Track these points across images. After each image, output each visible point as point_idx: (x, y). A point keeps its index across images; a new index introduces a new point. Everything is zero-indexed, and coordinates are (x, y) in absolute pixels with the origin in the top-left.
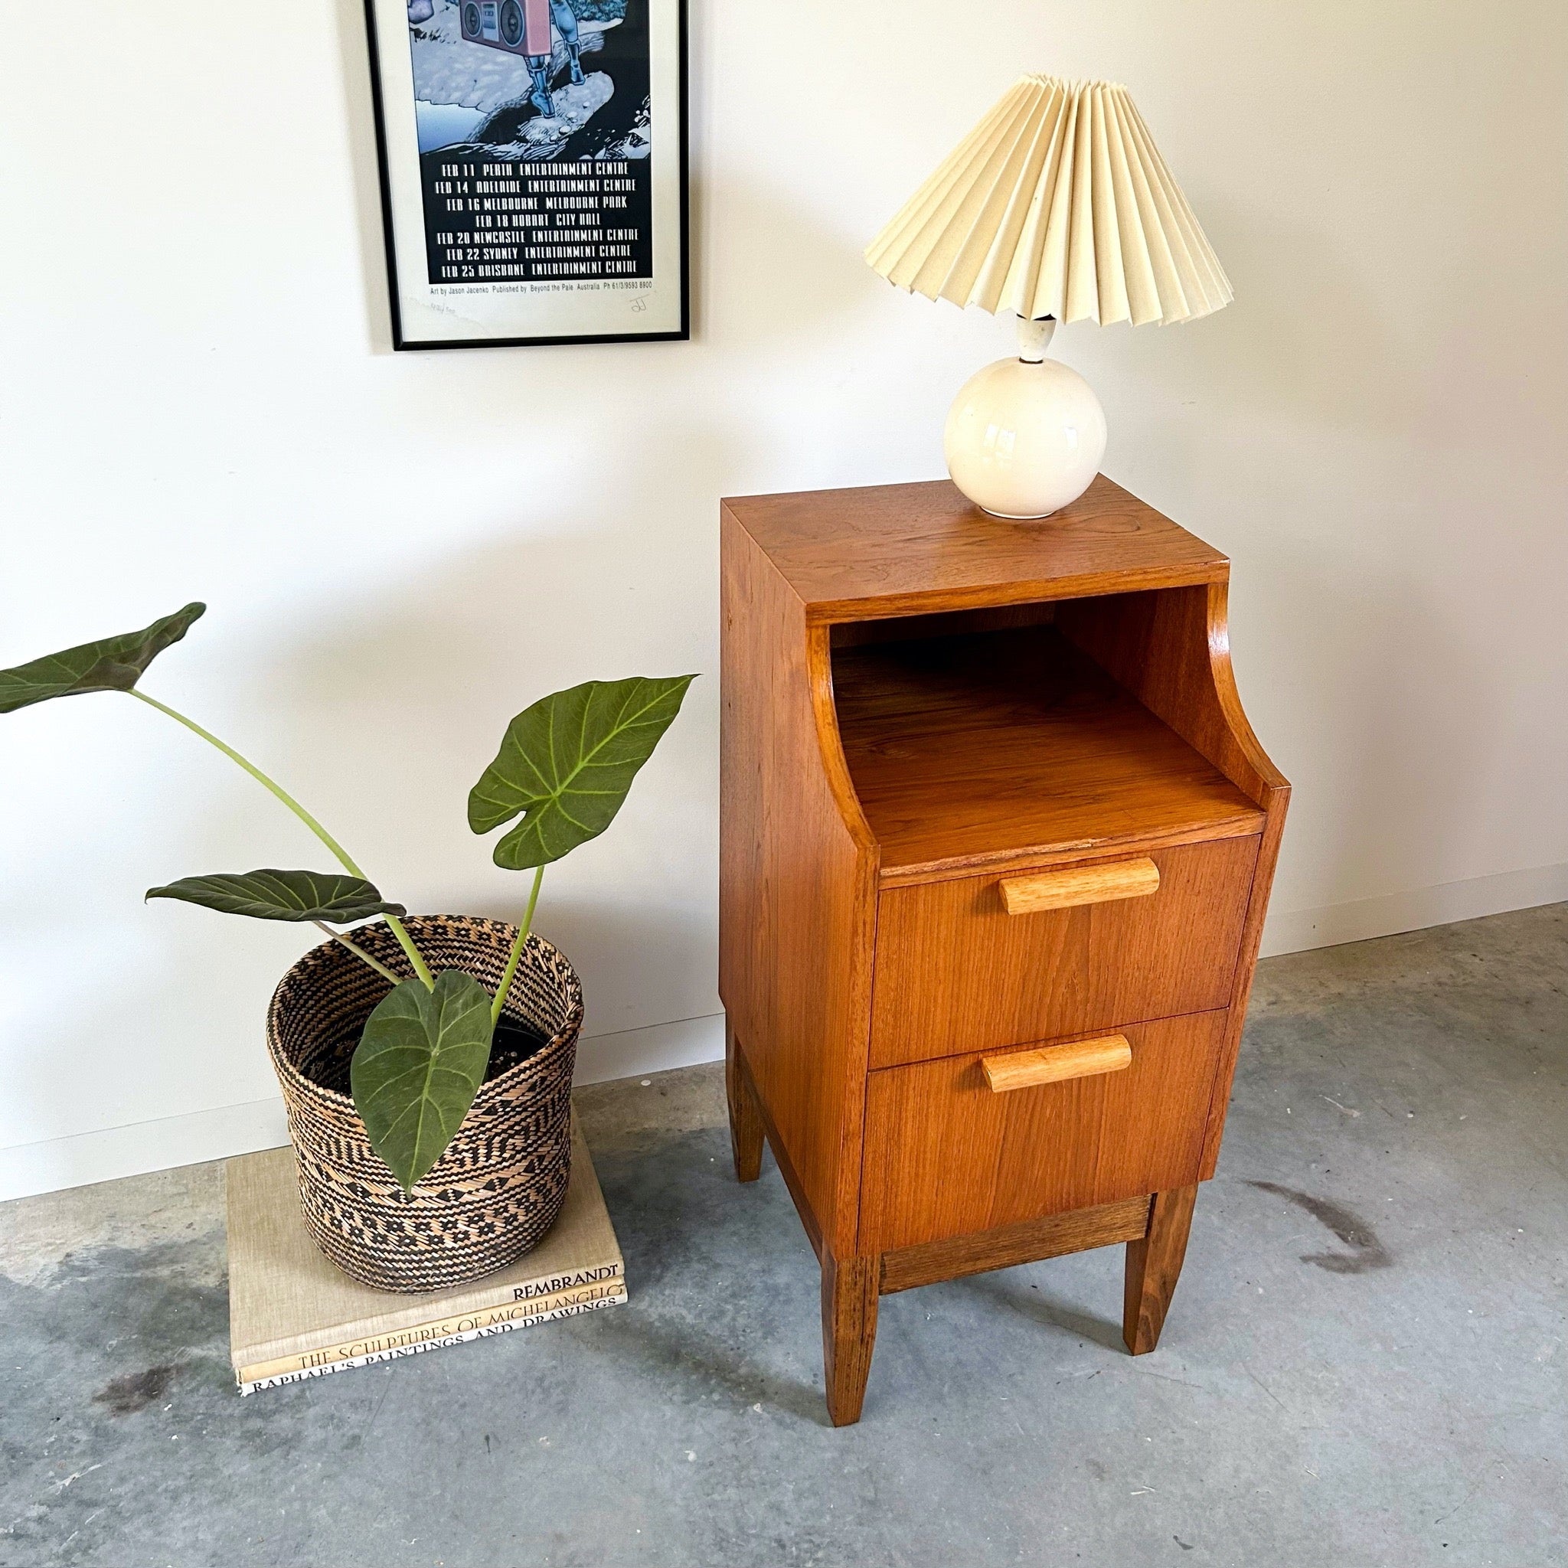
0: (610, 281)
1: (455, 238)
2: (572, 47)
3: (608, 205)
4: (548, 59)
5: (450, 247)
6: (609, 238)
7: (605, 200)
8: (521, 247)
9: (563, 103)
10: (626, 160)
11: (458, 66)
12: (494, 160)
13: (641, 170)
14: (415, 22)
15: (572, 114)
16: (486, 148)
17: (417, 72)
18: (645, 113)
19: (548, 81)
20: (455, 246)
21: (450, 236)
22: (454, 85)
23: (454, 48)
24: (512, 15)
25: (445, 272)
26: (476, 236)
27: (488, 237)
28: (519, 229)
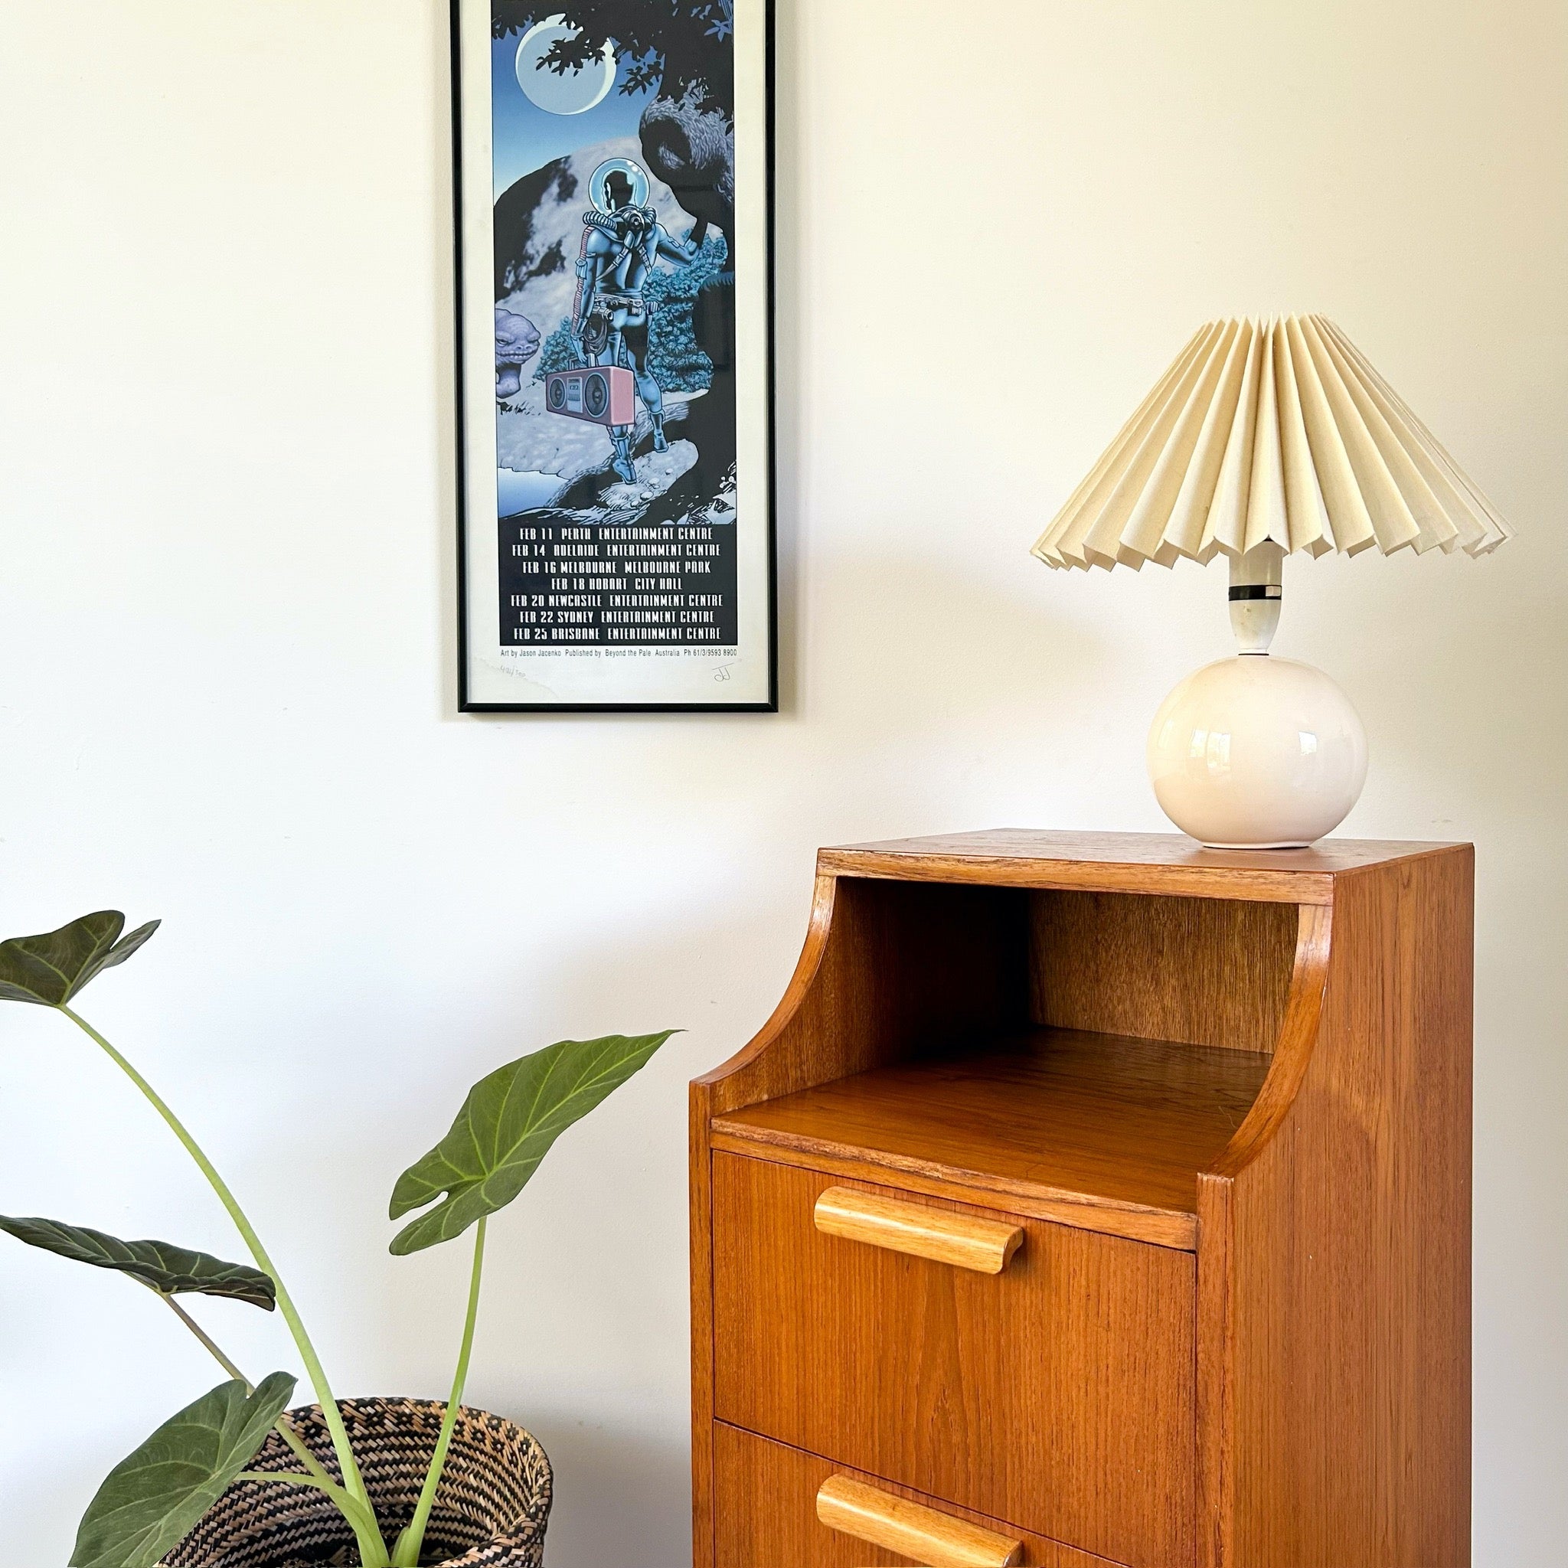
0: (691, 648)
1: (530, 600)
2: (656, 417)
3: (690, 570)
4: (631, 429)
5: (524, 609)
6: (691, 604)
7: (687, 565)
8: (597, 611)
9: (646, 470)
10: (711, 525)
11: (541, 436)
12: (571, 524)
13: (726, 535)
14: (502, 397)
15: (654, 481)
16: (566, 512)
17: (502, 442)
18: (731, 479)
19: (630, 449)
20: (529, 608)
21: (524, 598)
22: (536, 453)
23: (539, 419)
24: (597, 389)
25: (517, 634)
26: (551, 599)
27: (564, 600)
28: (596, 592)
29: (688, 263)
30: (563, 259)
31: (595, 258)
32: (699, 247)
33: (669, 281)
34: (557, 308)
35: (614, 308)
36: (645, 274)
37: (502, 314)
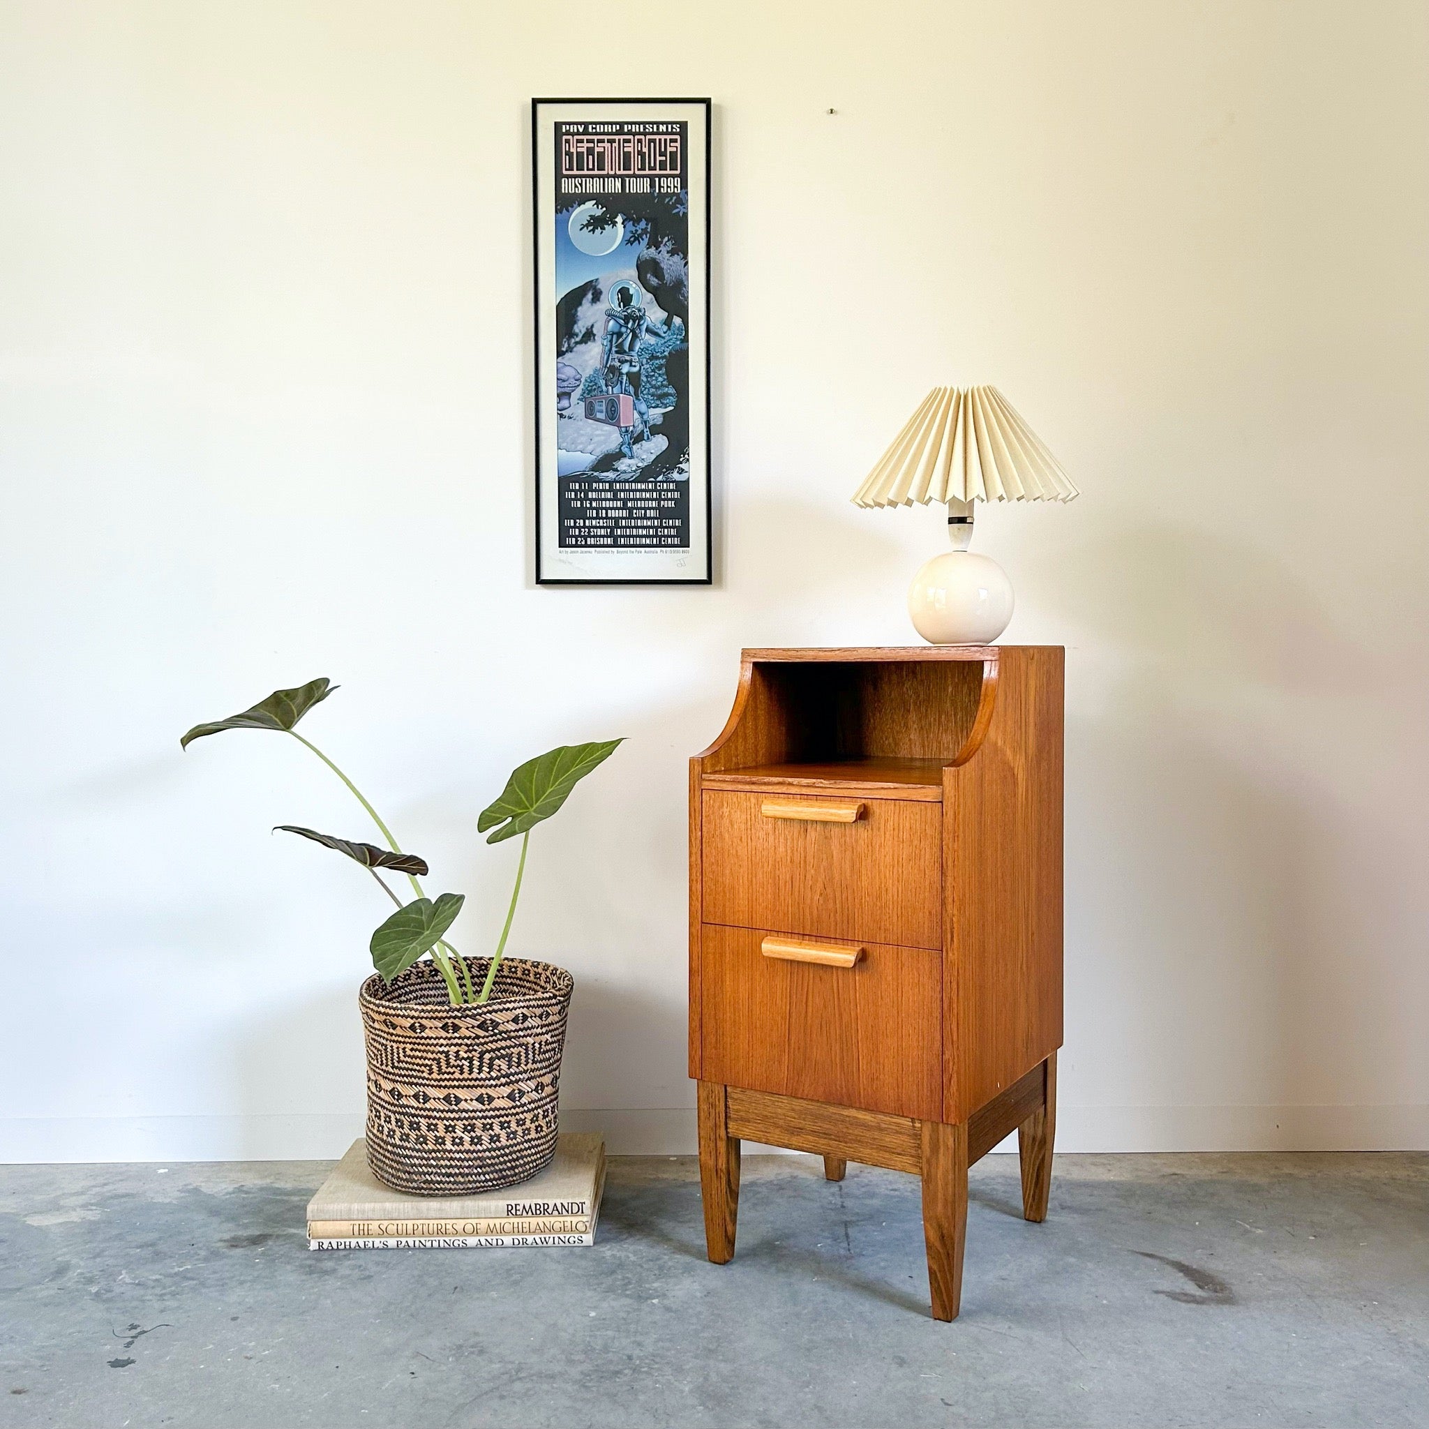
0: (664, 549)
1: (575, 522)
2: (645, 422)
3: (663, 506)
4: (631, 428)
5: (572, 527)
6: (664, 525)
7: (662, 503)
10: (675, 481)
11: (582, 432)
12: (598, 480)
13: (684, 487)
14: (560, 410)
15: (644, 457)
16: (595, 474)
17: (560, 435)
18: (687, 456)
19: (631, 440)
20: (575, 527)
21: (572, 521)
22: (579, 441)
23: (580, 423)
24: (613, 407)
25: (568, 541)
26: (587, 522)
27: (594, 522)
28: (611, 518)
29: (663, 338)
30: (594, 335)
31: (612, 335)
32: (669, 329)
33: (653, 347)
34: (591, 362)
35: (622, 362)
36: (639, 344)
37: (560, 365)
